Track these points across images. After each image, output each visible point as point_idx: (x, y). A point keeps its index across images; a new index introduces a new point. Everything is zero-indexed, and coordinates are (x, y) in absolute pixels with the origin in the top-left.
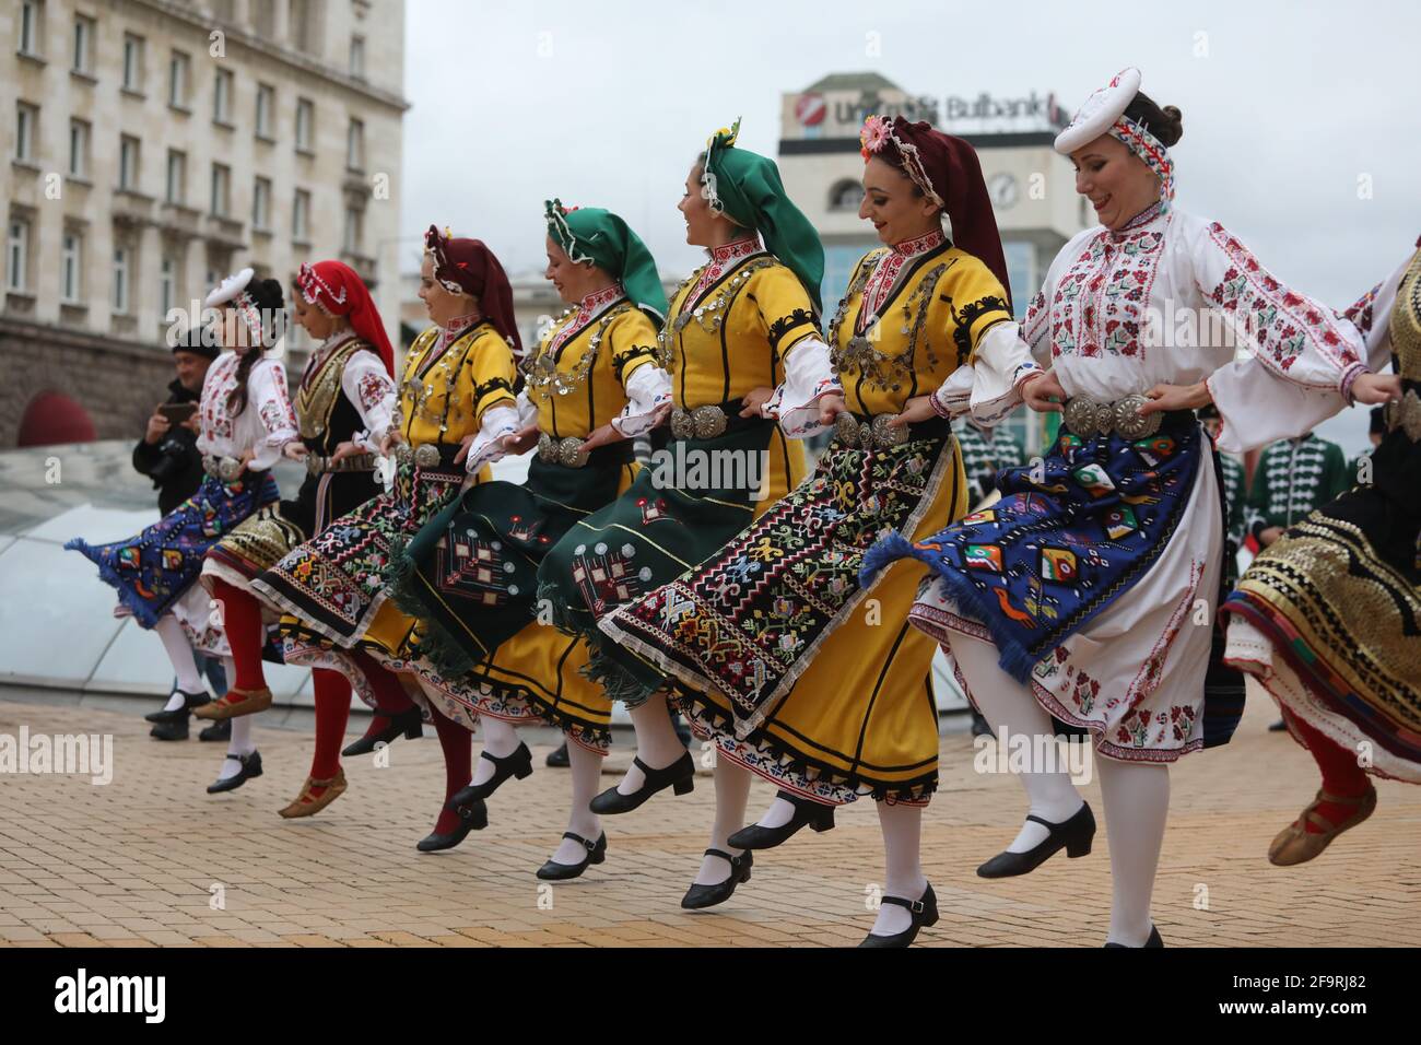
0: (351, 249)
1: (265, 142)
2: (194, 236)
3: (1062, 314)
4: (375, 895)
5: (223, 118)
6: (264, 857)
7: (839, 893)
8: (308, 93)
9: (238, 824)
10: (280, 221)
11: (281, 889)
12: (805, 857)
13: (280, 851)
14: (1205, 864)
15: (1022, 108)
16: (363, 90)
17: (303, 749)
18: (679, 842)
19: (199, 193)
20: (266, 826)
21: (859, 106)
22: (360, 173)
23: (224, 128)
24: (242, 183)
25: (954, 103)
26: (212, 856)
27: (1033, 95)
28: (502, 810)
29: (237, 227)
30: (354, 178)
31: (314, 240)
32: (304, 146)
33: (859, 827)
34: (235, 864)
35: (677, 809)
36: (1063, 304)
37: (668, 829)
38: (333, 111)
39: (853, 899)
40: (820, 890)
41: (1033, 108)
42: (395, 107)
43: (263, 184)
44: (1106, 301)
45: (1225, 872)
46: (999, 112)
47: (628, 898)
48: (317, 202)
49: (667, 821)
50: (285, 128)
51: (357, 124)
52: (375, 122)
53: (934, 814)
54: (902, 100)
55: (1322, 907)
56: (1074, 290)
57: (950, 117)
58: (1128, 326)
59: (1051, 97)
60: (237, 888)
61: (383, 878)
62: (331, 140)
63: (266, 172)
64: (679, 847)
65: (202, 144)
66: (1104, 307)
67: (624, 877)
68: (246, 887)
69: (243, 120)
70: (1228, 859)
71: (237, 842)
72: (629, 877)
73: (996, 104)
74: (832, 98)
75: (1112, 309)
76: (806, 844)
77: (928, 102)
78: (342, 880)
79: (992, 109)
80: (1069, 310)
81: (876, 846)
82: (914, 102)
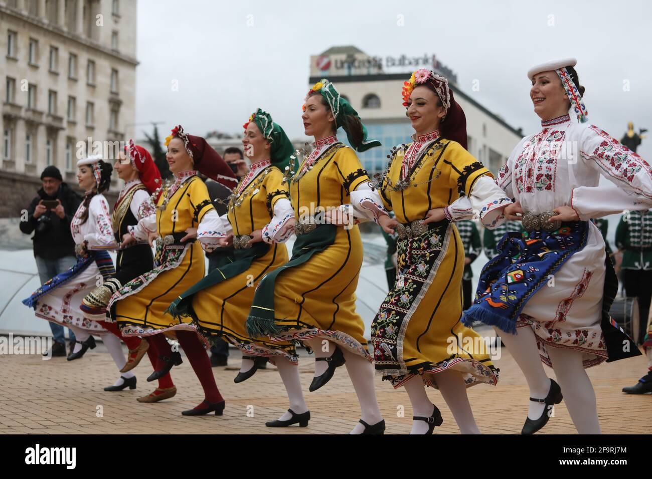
0: (113, 129)
1: (73, 80)
2: (41, 124)
3: (518, 173)
4: (124, 427)
5: (53, 69)
6: (72, 410)
7: (336, 424)
8: (93, 58)
9: (60, 395)
10: (80, 116)
11: (80, 425)
12: (321, 407)
13: (79, 407)
14: (505, 408)
15: (421, 62)
16: (119, 56)
17: (91, 360)
18: (264, 401)
19: (43, 104)
20: (73, 396)
21: (346, 61)
22: (117, 94)
23: (54, 74)
24: (62, 99)
25: (389, 59)
26: (48, 410)
27: (426, 55)
28: (182, 387)
29: (60, 119)
30: (114, 96)
31: (96, 125)
32: (91, 82)
33: (346, 393)
34: (59, 414)
35: (263, 386)
36: (519, 169)
37: (258, 395)
38: (104, 65)
39: (343, 426)
40: (328, 423)
41: (426, 61)
42: (132, 64)
43: (72, 99)
44: (538, 165)
45: (515, 412)
46: (410, 63)
47: (239, 427)
48: (97, 107)
49: (258, 391)
50: (82, 74)
51: (115, 72)
52: (123, 71)
53: (381, 387)
54: (365, 58)
55: (559, 427)
56: (524, 162)
57: (388, 66)
58: (547, 176)
59: (434, 56)
60: (59, 425)
61: (127, 419)
62: (103, 79)
63: (73, 94)
64: (263, 403)
65: (44, 82)
66: (536, 167)
67: (237, 418)
68: (64, 424)
69: (63, 70)
70: (516, 406)
71: (60, 403)
72: (240, 418)
73: (409, 59)
74: (334, 58)
75: (540, 169)
76: (322, 401)
77: (378, 59)
78: (108, 421)
79: (407, 62)
80: (521, 171)
81: (354, 402)
82: (371, 59)
